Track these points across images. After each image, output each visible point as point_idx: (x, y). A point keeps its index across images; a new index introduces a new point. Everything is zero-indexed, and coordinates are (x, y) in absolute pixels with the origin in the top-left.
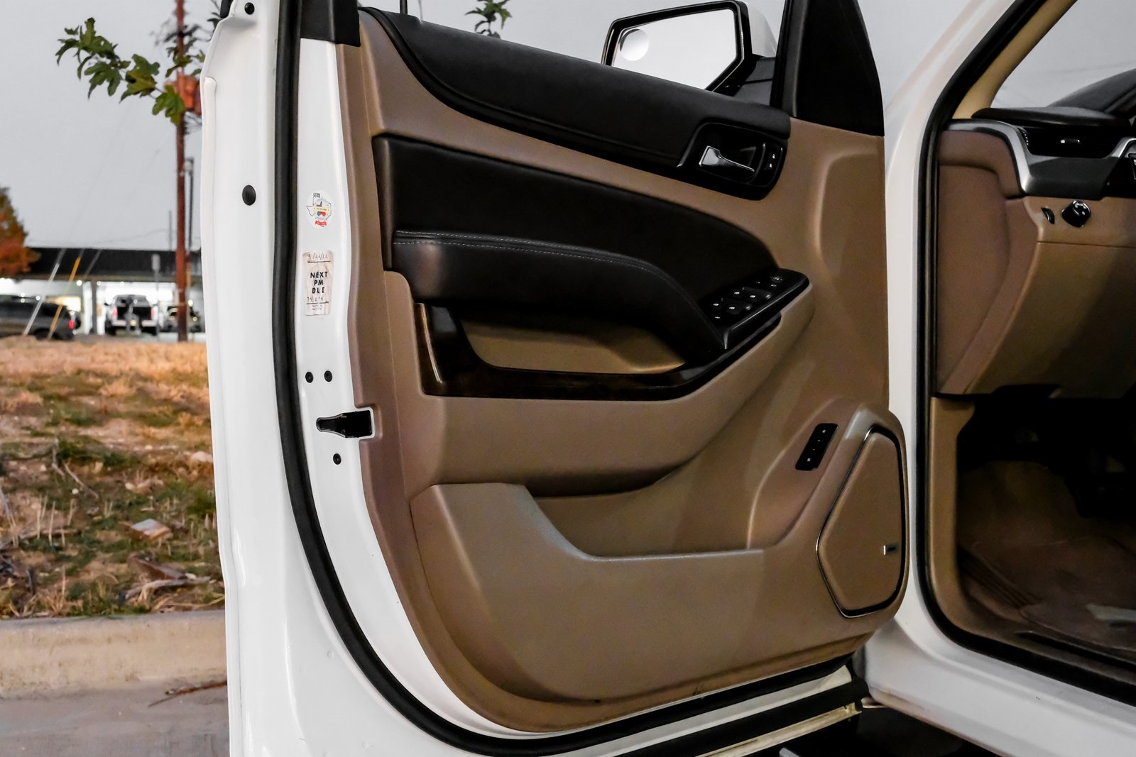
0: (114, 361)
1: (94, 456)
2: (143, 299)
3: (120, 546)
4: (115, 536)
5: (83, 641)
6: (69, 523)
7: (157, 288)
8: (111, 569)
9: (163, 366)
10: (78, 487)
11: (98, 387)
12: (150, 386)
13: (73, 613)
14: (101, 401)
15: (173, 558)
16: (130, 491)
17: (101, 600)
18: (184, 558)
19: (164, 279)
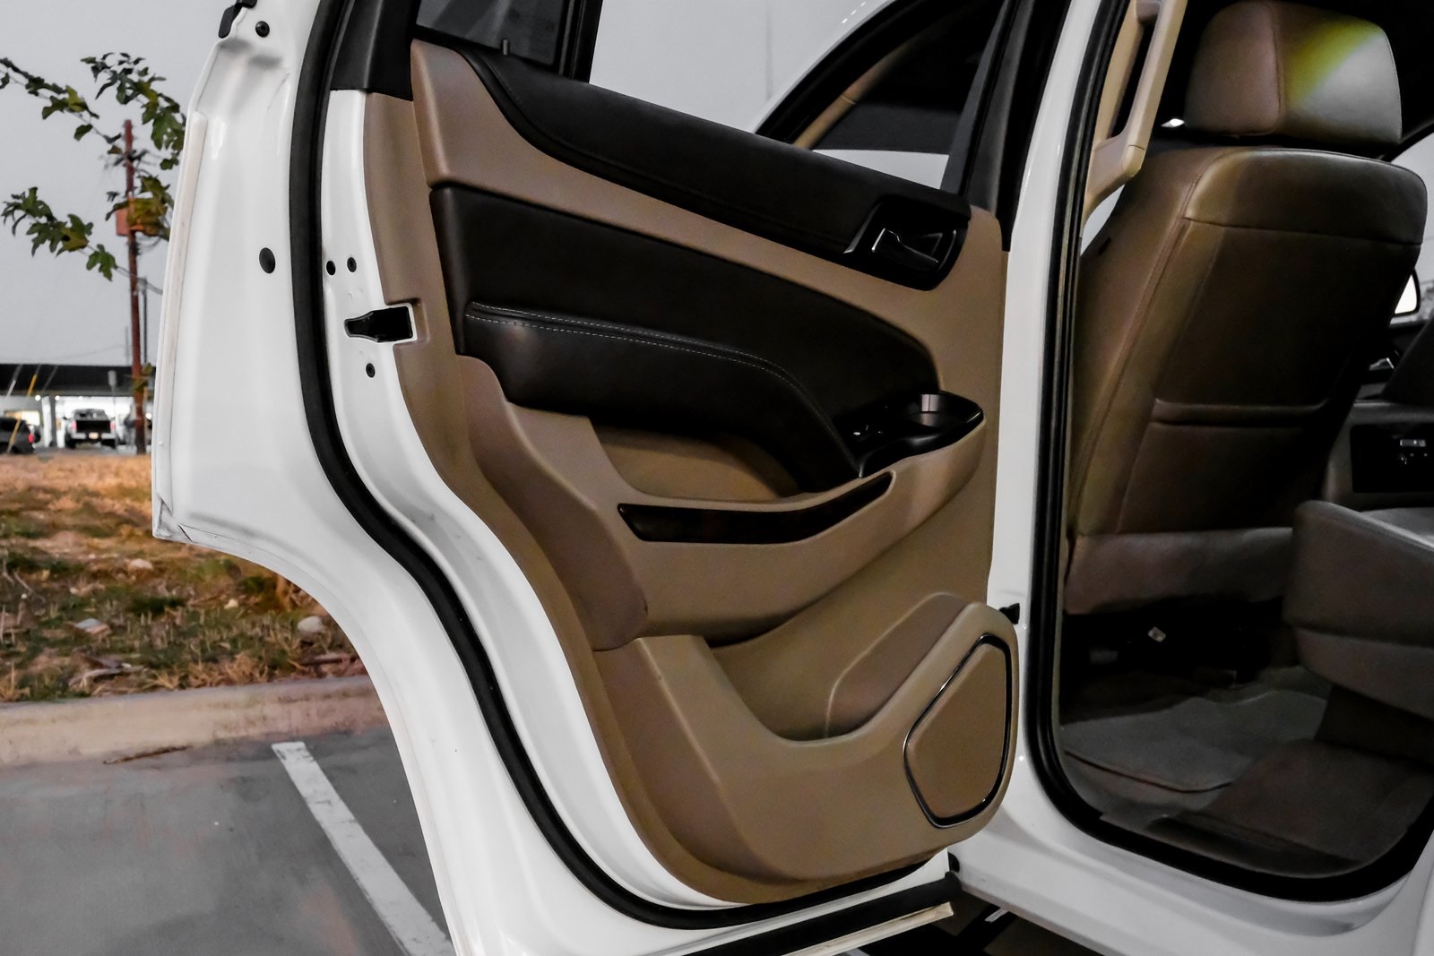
0: (66, 478)
1: (41, 565)
2: (101, 413)
3: (64, 642)
4: (60, 634)
5: (31, 722)
6: (18, 623)
7: (114, 402)
8: (57, 662)
9: (111, 481)
10: (27, 592)
11: (47, 503)
12: (95, 501)
13: (21, 699)
14: (50, 514)
15: (112, 651)
16: (75, 595)
17: (46, 687)
18: (122, 651)
19: (121, 394)
